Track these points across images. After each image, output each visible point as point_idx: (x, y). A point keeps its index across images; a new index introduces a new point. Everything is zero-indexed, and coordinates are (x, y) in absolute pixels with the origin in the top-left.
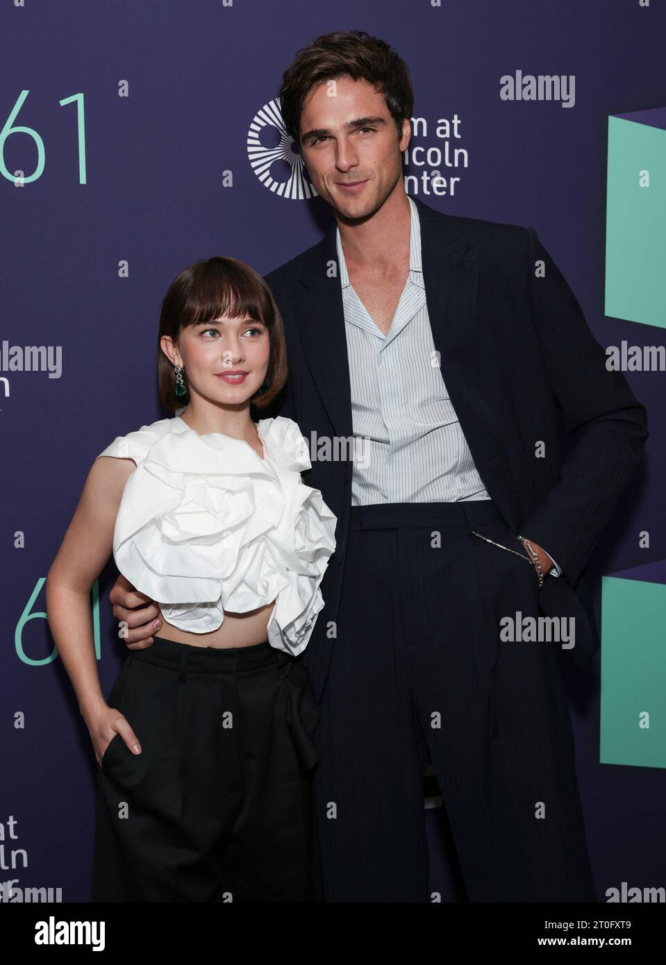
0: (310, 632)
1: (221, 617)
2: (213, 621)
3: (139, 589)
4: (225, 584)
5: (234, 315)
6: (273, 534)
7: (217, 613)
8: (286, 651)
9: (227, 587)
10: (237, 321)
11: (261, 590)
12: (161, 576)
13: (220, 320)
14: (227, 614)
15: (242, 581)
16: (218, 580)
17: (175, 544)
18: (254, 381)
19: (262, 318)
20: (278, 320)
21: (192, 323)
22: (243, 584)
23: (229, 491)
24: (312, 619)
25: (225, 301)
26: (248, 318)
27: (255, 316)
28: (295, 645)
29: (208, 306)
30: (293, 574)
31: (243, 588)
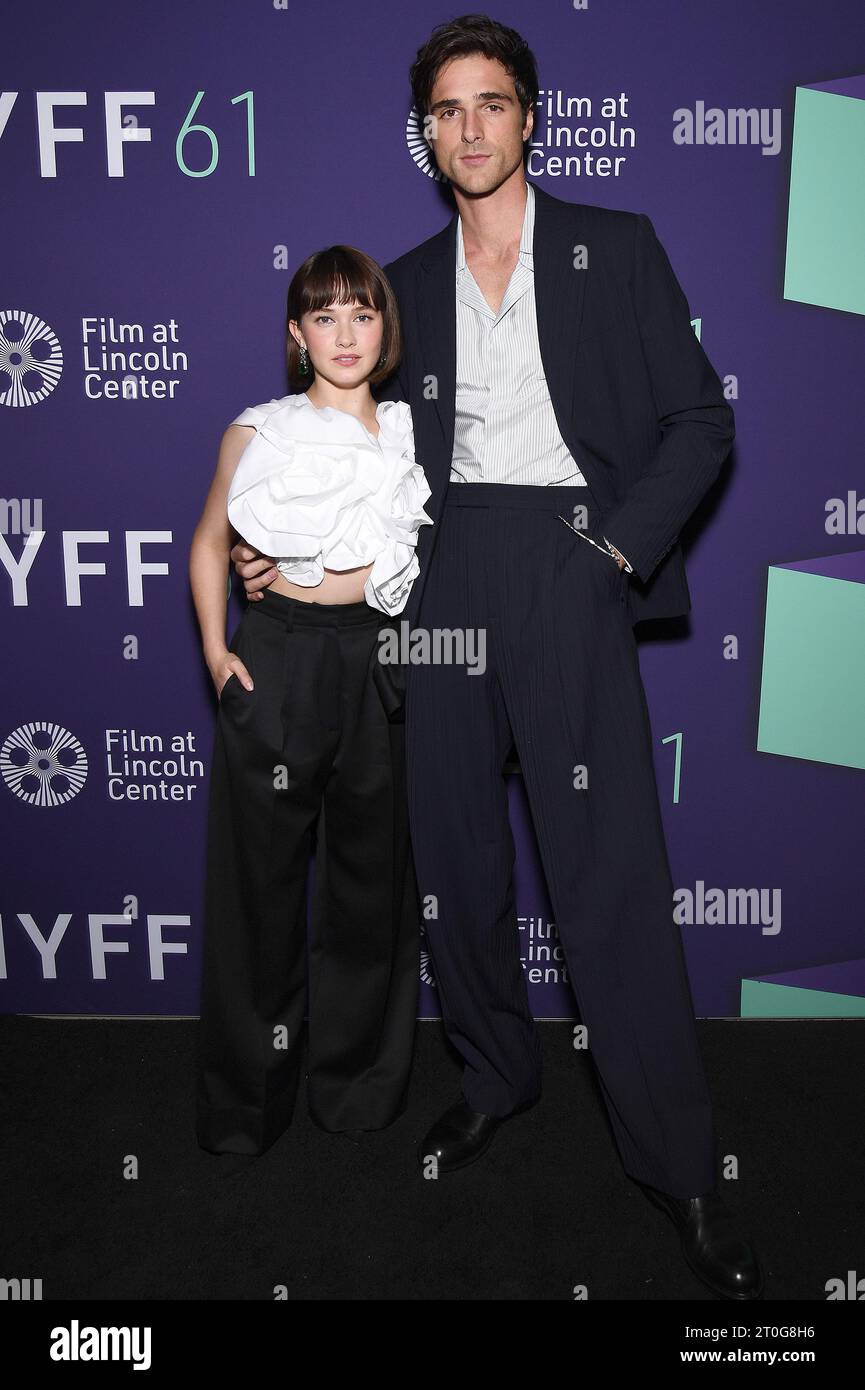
0: (407, 595)
1: (321, 574)
2: (313, 577)
3: (249, 542)
4: (326, 540)
5: (345, 302)
6: (371, 499)
7: (317, 569)
8: (382, 610)
9: (327, 544)
10: (349, 308)
11: (358, 550)
12: (270, 532)
13: (333, 307)
14: (326, 570)
15: (340, 541)
16: (319, 537)
17: (282, 502)
18: (366, 364)
19: (372, 304)
20: (390, 305)
21: (308, 310)
22: (342, 543)
23: (335, 459)
24: (409, 583)
25: (336, 290)
26: (357, 304)
27: (364, 302)
28: (391, 607)
29: (320, 294)
30: (392, 541)
31: (342, 548)
